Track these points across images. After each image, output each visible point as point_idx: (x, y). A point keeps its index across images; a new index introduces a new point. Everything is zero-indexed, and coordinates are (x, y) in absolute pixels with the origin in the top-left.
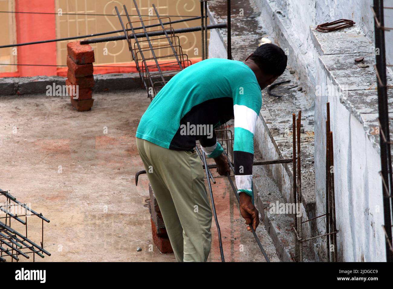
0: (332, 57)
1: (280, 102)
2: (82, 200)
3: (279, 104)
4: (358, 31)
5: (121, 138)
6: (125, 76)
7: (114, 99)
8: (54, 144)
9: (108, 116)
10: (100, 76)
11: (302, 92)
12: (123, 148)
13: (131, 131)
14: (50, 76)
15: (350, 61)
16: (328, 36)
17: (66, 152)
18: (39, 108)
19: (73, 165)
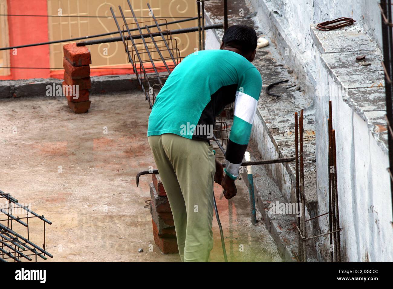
0: (334, 55)
1: (278, 102)
2: (82, 202)
3: (278, 103)
4: (358, 29)
5: (119, 140)
6: (122, 77)
7: (111, 100)
8: (52, 147)
9: (106, 118)
10: (97, 78)
11: (301, 91)
12: (121, 150)
13: (129, 132)
14: (47, 79)
15: (352, 59)
16: (328, 34)
17: (64, 155)
18: (36, 110)
19: (72, 167)
